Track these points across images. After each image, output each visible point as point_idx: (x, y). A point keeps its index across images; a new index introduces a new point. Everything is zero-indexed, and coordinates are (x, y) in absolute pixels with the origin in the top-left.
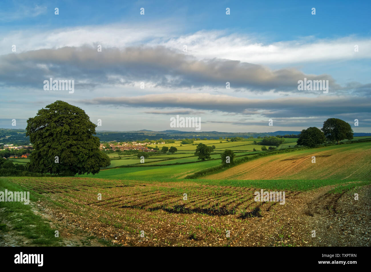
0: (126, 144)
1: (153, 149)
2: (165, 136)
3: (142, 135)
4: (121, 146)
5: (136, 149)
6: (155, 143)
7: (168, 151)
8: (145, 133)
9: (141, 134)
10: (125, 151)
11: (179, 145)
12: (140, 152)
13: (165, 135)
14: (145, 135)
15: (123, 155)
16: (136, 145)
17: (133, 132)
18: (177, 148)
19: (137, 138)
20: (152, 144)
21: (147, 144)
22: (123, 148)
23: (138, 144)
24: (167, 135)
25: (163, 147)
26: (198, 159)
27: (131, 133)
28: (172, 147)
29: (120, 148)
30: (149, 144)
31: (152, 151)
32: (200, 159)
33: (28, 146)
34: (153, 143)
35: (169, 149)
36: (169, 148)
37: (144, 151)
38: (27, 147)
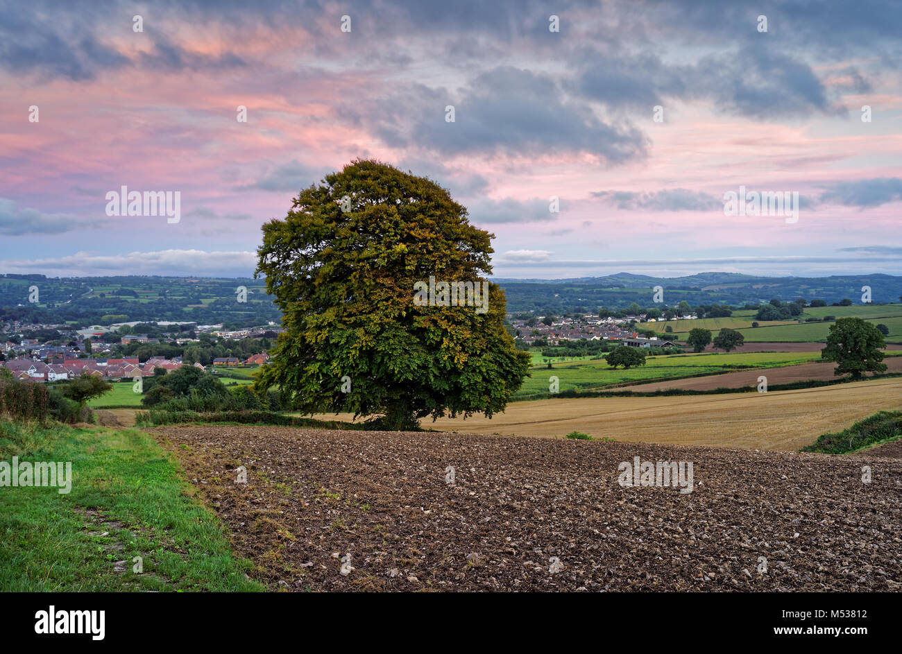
0: (564, 322)
1: (655, 339)
2: (694, 292)
3: (616, 289)
4: (547, 328)
5: (598, 338)
6: (661, 317)
7: (712, 344)
8: (625, 285)
9: (612, 286)
10: (561, 344)
11: (750, 323)
12: (613, 348)
13: (695, 289)
14: (625, 291)
15: (558, 356)
16: (599, 323)
17: (587, 282)
18: (742, 332)
19: (599, 301)
20: (653, 320)
21: (634, 322)
22: (557, 335)
23: (604, 322)
24: (703, 289)
25: (694, 329)
26: (835, 373)
27: (579, 286)
28: (723, 331)
29: (545, 334)
30: (642, 321)
31: (655, 345)
32: (844, 372)
33: (267, 328)
34: (654, 318)
35: (713, 338)
36: (715, 335)
37: (626, 344)
38: (262, 332)
